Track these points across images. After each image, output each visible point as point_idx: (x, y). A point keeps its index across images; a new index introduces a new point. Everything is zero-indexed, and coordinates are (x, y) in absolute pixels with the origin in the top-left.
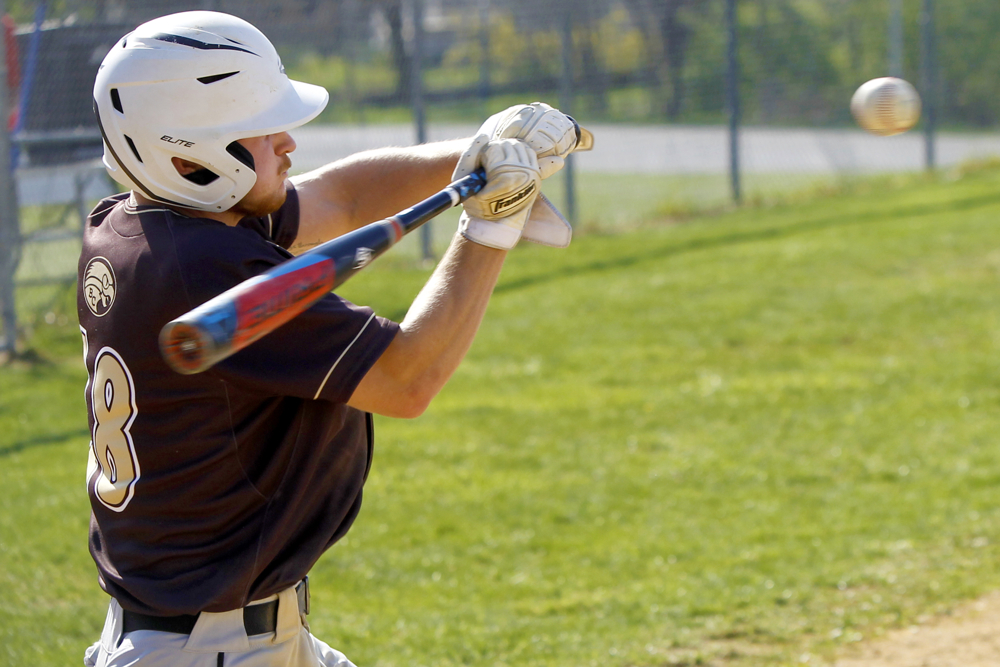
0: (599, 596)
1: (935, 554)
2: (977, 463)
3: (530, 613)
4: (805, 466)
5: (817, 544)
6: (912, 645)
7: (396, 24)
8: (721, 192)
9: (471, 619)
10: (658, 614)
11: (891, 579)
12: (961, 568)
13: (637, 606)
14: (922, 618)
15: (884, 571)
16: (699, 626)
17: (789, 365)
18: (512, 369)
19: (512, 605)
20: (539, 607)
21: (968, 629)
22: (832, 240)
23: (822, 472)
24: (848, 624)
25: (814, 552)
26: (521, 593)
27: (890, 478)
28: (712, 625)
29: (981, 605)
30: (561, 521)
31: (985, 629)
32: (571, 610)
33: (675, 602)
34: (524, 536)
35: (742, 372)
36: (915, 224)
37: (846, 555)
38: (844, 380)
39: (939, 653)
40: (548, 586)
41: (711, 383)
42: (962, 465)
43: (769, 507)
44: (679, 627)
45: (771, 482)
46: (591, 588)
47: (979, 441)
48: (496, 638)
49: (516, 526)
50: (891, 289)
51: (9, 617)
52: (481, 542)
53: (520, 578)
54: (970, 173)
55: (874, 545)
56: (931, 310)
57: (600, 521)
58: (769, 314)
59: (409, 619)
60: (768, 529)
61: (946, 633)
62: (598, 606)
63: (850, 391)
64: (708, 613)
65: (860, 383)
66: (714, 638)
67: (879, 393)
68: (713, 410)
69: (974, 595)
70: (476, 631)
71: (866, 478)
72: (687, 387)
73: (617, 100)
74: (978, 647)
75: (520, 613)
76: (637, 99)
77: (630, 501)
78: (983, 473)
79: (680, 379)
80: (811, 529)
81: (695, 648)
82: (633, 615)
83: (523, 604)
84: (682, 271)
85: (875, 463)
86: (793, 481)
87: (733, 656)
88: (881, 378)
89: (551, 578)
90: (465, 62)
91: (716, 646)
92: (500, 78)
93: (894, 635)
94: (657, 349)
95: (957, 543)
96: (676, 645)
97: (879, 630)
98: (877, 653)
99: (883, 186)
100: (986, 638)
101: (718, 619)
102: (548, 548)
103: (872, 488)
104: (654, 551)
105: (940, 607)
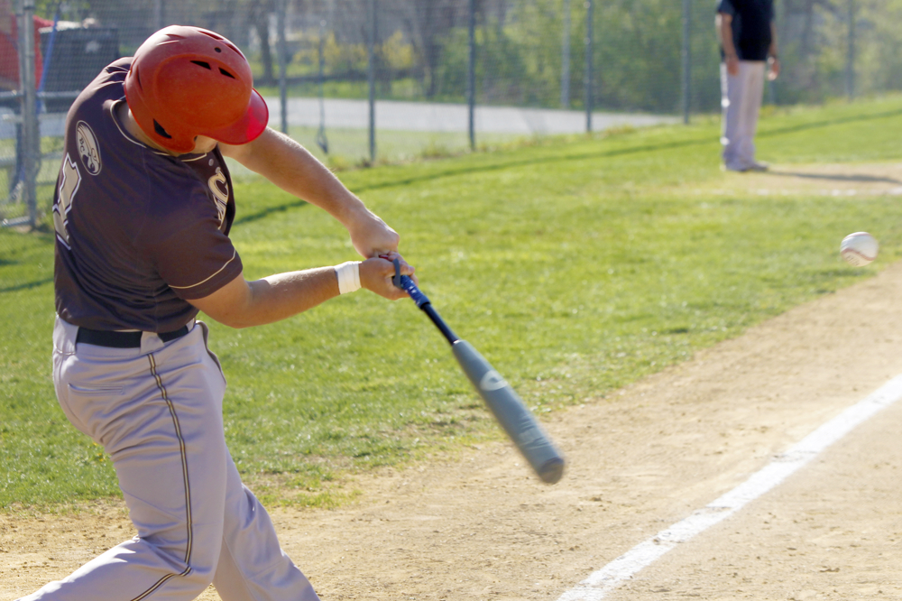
0: (392, 381)
1: (594, 361)
2: (619, 308)
3: (351, 390)
4: (515, 307)
5: (523, 353)
6: (582, 415)
7: (264, 36)
8: (463, 142)
9: (314, 392)
10: (428, 392)
11: (568, 376)
12: (611, 370)
13: (415, 387)
14: (586, 400)
15: (564, 370)
16: (453, 400)
17: (504, 247)
18: (337, 244)
19: (339, 385)
20: (357, 386)
21: (615, 407)
22: (530, 172)
23: (524, 311)
24: (543, 402)
25: (521, 358)
26: (345, 378)
27: (566, 315)
28: (460, 400)
29: (622, 393)
30: (368, 335)
31: (625, 407)
32: (374, 389)
33: (438, 386)
34: (347, 344)
35: (476, 250)
36: (580, 164)
37: (541, 360)
38: (538, 256)
39: (598, 420)
40: (361, 374)
41: (458, 255)
42: (610, 309)
43: (494, 331)
44: (441, 401)
45: (494, 316)
46: (387, 376)
47: (619, 295)
48: (330, 405)
49: (340, 338)
50: (566, 203)
51: (33, 385)
52: (320, 347)
53: (343, 369)
54: (612, 135)
55: (558, 355)
56: (590, 216)
57: (391, 336)
58: (493, 215)
59: (276, 392)
60: (493, 344)
61: (602, 408)
62: (391, 387)
63: (542, 263)
64: (458, 393)
65: (548, 258)
66: (461, 408)
67: (559, 265)
68: (459, 272)
69: (618, 387)
70: (317, 399)
71: (553, 315)
72: (443, 258)
73: (396, 86)
74: (621, 417)
75: (344, 390)
76: (408, 85)
77: (409, 325)
78: (622, 314)
79: (440, 253)
80: (519, 345)
81: (449, 413)
82: (413, 393)
83: (345, 385)
84: (439, 189)
85: (557, 306)
86: (507, 316)
87: (474, 419)
88: (561, 256)
89: (363, 370)
90: (306, 61)
91: (463, 412)
92: (327, 71)
93: (570, 409)
94: (425, 235)
95: (608, 355)
96: (439, 411)
97: (561, 406)
98: (561, 420)
99: (560, 141)
100: (625, 412)
101: (465, 396)
102: (360, 352)
103: (556, 321)
104: (425, 355)
105: (598, 393)
